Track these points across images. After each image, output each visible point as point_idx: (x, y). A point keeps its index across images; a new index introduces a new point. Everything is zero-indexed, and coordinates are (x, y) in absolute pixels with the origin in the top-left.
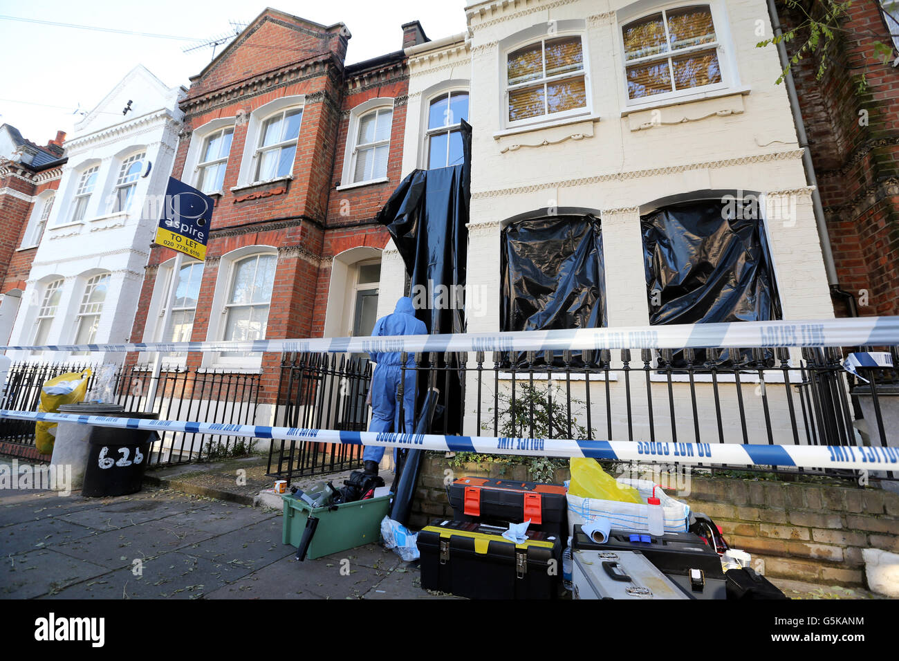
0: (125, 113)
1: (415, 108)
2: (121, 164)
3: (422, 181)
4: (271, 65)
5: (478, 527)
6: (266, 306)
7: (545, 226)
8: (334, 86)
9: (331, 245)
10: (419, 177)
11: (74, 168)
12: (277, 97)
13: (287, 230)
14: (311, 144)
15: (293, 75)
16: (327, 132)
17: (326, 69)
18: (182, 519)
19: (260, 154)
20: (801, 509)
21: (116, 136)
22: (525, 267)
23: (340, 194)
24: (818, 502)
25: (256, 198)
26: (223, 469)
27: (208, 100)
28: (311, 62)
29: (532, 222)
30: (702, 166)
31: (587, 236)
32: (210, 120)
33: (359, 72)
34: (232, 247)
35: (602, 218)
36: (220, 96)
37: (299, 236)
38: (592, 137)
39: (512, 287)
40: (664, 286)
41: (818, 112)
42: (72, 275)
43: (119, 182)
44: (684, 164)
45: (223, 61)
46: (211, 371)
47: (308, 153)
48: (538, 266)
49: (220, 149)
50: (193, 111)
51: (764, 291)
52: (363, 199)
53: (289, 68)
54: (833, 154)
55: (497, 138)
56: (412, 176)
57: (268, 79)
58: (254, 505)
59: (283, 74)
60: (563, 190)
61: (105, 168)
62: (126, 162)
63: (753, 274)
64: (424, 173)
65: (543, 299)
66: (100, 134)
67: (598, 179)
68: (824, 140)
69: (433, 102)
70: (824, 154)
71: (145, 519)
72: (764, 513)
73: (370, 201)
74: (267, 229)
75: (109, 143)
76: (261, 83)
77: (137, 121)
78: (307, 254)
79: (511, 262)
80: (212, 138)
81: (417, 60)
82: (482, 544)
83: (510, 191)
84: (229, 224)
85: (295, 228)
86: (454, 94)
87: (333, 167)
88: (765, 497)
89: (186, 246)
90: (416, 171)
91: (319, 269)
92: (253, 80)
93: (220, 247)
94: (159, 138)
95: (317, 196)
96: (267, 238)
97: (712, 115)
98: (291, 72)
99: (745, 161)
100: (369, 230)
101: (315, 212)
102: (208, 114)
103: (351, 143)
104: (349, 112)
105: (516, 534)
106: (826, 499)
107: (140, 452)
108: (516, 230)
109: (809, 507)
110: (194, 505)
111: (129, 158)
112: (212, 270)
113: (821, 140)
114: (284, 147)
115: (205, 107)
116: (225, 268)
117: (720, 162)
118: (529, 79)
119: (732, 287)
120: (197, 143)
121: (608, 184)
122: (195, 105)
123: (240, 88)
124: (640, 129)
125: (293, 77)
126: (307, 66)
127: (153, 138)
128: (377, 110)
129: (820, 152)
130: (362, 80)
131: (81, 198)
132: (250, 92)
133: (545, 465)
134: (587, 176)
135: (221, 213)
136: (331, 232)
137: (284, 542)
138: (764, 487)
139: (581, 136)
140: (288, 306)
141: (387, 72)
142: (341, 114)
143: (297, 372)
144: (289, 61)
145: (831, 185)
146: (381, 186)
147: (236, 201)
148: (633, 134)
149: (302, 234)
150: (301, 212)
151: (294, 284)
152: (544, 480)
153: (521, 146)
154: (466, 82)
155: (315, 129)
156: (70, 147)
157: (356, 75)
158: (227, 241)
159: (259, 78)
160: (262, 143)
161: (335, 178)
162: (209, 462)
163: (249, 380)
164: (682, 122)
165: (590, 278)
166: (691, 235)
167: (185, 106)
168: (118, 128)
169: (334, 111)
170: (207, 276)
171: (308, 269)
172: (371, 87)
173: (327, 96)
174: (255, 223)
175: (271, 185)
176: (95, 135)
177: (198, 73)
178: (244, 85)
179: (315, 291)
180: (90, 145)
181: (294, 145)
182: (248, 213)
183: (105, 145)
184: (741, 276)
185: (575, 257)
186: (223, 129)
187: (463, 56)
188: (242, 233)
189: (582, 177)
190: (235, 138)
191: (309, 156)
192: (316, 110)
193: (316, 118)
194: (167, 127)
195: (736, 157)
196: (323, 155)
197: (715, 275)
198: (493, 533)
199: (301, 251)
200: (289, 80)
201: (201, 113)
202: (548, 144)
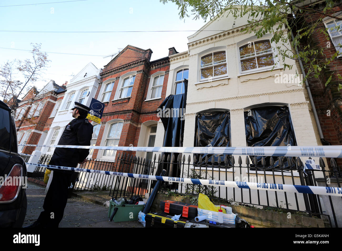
0: (84, 77)
1: (171, 74)
2: (81, 92)
3: (172, 98)
4: (127, 62)
5: (165, 216)
6: (119, 139)
7: (211, 115)
8: (146, 68)
9: (142, 119)
10: (171, 97)
11: (68, 93)
12: (128, 71)
13: (127, 114)
14: (137, 87)
15: (134, 65)
16: (143, 82)
17: (144, 63)
18: (80, 206)
19: (122, 89)
20: (286, 223)
21: (81, 84)
22: (203, 129)
23: (146, 102)
24: (292, 221)
25: (119, 103)
26: (97, 194)
27: (108, 73)
28: (139, 61)
29: (207, 113)
30: (266, 94)
31: (226, 118)
32: (108, 79)
33: (154, 63)
34: (110, 119)
35: (230, 112)
36: (112, 71)
37: (131, 116)
38: (228, 84)
39: (199, 136)
40: (253, 137)
41: (313, 74)
42: (63, 126)
43: (80, 97)
44: (259, 93)
45: (114, 61)
46: (101, 161)
47: (136, 89)
48: (208, 129)
49: (110, 88)
50: (103, 76)
51: (291, 140)
52: (153, 104)
53: (133, 63)
54: (320, 89)
55: (196, 85)
56: (169, 97)
57: (126, 66)
58: (104, 205)
59: (131, 65)
60: (217, 103)
61: (77, 93)
62: (83, 91)
63: (286, 134)
64: (173, 96)
65: (209, 140)
66: (76, 83)
67: (229, 99)
68: (316, 84)
69: (178, 72)
70: (316, 89)
71: (70, 205)
72: (272, 223)
73: (155, 105)
74: (121, 114)
75: (79, 86)
76: (124, 67)
77: (87, 79)
78: (133, 122)
79: (199, 127)
80: (108, 84)
81: (173, 59)
82: (164, 220)
83: (200, 103)
84: (110, 112)
85: (130, 113)
86: (185, 70)
87: (144, 94)
88: (272, 217)
89: (95, 119)
90: (171, 95)
91: (137, 127)
92: (122, 67)
93: (106, 119)
94: (93, 84)
95: (138, 103)
96: (121, 117)
97: (269, 77)
98: (133, 64)
99: (282, 93)
100: (154, 115)
101: (137, 108)
102: (108, 77)
103: (151, 85)
104: (151, 76)
105: (176, 218)
106: (295, 220)
107: (72, 184)
108: (201, 116)
109: (289, 222)
110: (85, 203)
111: (84, 90)
112: (103, 127)
113: (314, 84)
114: (129, 87)
115: (107, 75)
116: (107, 126)
117: (273, 93)
118: (208, 65)
119: (279, 138)
120: (104, 86)
121: (232, 100)
122: (104, 74)
123: (118, 69)
124: (244, 82)
125: (134, 66)
126: (138, 62)
127: (91, 84)
128: (160, 75)
129: (315, 89)
130: (155, 66)
131: (69, 102)
132: (121, 70)
133: (196, 199)
134: (225, 98)
135: (108, 108)
136: (142, 115)
137: (108, 216)
138: (272, 213)
139: (224, 84)
140: (125, 140)
141: (163, 63)
142: (148, 76)
143: (122, 161)
144: (133, 61)
145: (319, 100)
146: (159, 100)
147: (113, 104)
148: (242, 83)
149: (132, 116)
150: (132, 108)
151: (128, 132)
152: (195, 204)
153: (204, 87)
154: (188, 66)
155: (139, 82)
156: (68, 87)
157: (154, 64)
158: (109, 117)
159: (124, 66)
160: (123, 86)
161: (144, 97)
162: (94, 191)
163: (110, 164)
164: (259, 79)
165: (226, 133)
166: (263, 119)
167: (102, 75)
168: (82, 81)
169: (146, 76)
170: (102, 128)
171: (133, 127)
172: (158, 68)
173: (143, 71)
174: (118, 112)
175: (124, 100)
176: (75, 83)
177: (106, 64)
178: (119, 68)
179: (135, 135)
180: (73, 86)
181: (132, 86)
182: (116, 108)
183: (78, 86)
184: (282, 134)
185: (222, 126)
186: (112, 81)
187: (187, 58)
188: (113, 115)
189: (223, 98)
190: (115, 84)
191: (136, 90)
192: (140, 76)
193: (139, 78)
194: (96, 81)
195: (279, 91)
196: (141, 90)
197: (273, 134)
198: (169, 218)
199: (131, 121)
200: (132, 66)
201: (106, 77)
202: (213, 87)
